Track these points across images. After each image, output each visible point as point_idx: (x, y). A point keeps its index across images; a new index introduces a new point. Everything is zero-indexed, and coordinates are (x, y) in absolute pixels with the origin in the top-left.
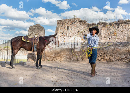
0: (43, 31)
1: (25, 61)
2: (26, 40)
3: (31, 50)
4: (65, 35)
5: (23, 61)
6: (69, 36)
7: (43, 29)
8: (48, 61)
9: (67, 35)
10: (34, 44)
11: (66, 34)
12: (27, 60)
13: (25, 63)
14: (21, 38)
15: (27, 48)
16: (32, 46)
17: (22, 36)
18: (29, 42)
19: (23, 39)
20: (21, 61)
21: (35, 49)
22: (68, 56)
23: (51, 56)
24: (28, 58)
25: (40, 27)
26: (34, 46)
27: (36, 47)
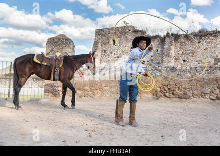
0: (72, 47)
1: (40, 97)
2: (41, 62)
3: (49, 79)
4: (108, 55)
5: (36, 97)
6: (115, 56)
8: (80, 97)
9: (113, 54)
10: (55, 68)
11: (111, 53)
12: (43, 96)
13: (39, 102)
14: (31, 56)
15: (43, 74)
16: (51, 72)
17: (34, 55)
18: (45, 64)
19: (35, 60)
20: (33, 97)
21: (57, 77)
22: (113, 89)
23: (84, 88)
24: (45, 92)
25: (66, 39)
26: (55, 71)
27: (57, 73)
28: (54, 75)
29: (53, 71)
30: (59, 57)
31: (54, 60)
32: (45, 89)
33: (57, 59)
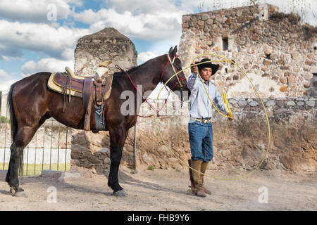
0: (130, 55)
1: (61, 169)
2: (65, 89)
5: (54, 169)
6: (229, 75)
7: (131, 48)
8: (150, 169)
10: (95, 102)
12: (69, 166)
13: (60, 179)
16: (85, 112)
17: (49, 74)
18: (73, 93)
19: (52, 84)
20: (46, 168)
21: (99, 123)
22: (224, 152)
23: (159, 149)
24: (72, 157)
25: (118, 39)
26: (94, 109)
27: (99, 112)
28: (92, 118)
29: (89, 108)
30: (103, 77)
31: (92, 85)
32: (73, 152)
33: (99, 82)
